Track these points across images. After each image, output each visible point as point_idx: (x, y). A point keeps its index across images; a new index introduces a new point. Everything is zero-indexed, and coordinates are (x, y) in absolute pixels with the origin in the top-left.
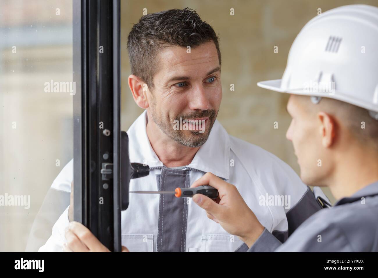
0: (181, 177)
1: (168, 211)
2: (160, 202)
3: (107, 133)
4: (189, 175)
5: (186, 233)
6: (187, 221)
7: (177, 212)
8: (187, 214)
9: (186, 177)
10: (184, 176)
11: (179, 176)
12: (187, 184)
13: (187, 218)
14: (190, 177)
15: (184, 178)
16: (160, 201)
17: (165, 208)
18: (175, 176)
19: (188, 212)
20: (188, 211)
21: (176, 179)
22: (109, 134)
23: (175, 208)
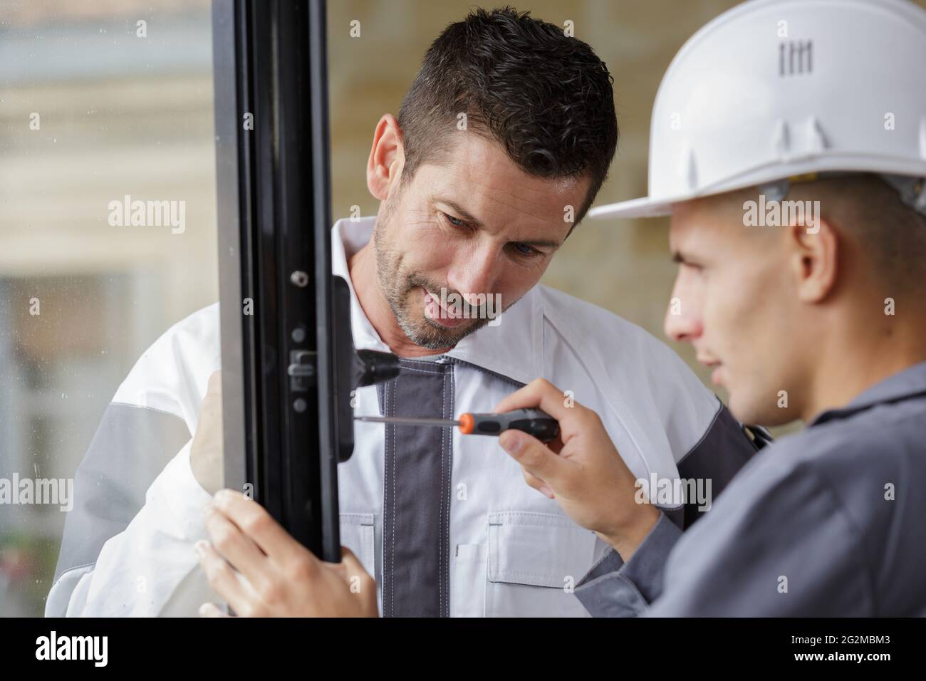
0: (433, 379)
1: (406, 458)
2: (386, 439)
3: (301, 280)
4: (452, 373)
5: (449, 510)
6: (450, 482)
7: (427, 463)
8: (451, 466)
9: (444, 379)
10: (441, 377)
11: (429, 376)
12: (446, 396)
13: (451, 475)
14: (453, 378)
15: (440, 382)
16: (386, 435)
17: (399, 452)
18: (419, 377)
19: (452, 462)
20: (452, 459)
21: (423, 384)
22: (305, 282)
23: (422, 454)
